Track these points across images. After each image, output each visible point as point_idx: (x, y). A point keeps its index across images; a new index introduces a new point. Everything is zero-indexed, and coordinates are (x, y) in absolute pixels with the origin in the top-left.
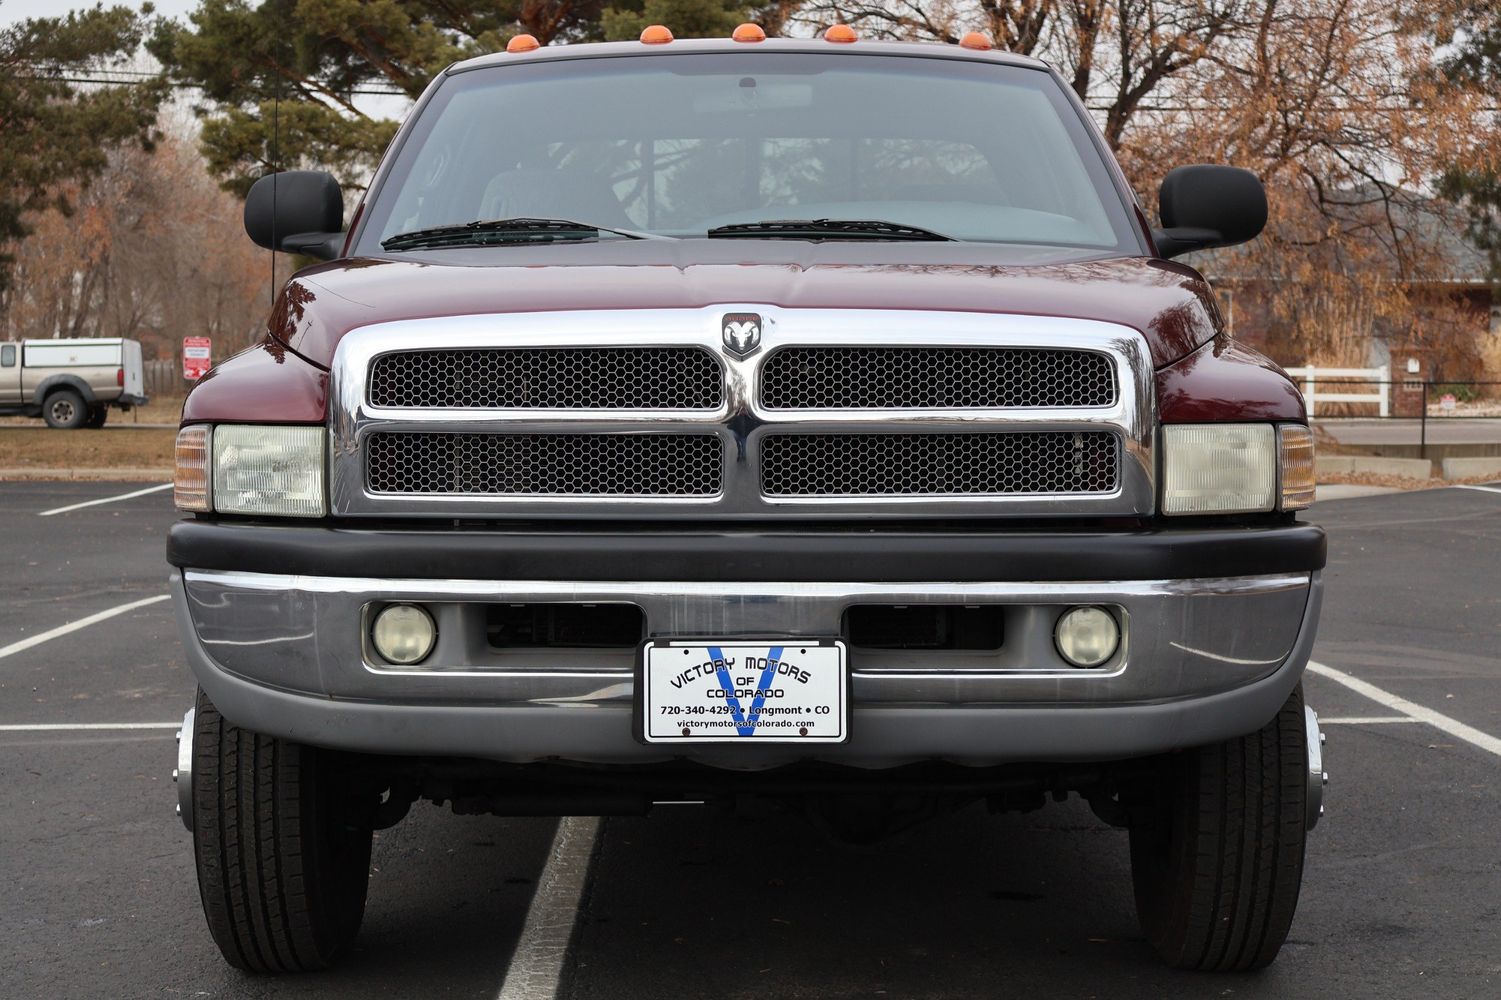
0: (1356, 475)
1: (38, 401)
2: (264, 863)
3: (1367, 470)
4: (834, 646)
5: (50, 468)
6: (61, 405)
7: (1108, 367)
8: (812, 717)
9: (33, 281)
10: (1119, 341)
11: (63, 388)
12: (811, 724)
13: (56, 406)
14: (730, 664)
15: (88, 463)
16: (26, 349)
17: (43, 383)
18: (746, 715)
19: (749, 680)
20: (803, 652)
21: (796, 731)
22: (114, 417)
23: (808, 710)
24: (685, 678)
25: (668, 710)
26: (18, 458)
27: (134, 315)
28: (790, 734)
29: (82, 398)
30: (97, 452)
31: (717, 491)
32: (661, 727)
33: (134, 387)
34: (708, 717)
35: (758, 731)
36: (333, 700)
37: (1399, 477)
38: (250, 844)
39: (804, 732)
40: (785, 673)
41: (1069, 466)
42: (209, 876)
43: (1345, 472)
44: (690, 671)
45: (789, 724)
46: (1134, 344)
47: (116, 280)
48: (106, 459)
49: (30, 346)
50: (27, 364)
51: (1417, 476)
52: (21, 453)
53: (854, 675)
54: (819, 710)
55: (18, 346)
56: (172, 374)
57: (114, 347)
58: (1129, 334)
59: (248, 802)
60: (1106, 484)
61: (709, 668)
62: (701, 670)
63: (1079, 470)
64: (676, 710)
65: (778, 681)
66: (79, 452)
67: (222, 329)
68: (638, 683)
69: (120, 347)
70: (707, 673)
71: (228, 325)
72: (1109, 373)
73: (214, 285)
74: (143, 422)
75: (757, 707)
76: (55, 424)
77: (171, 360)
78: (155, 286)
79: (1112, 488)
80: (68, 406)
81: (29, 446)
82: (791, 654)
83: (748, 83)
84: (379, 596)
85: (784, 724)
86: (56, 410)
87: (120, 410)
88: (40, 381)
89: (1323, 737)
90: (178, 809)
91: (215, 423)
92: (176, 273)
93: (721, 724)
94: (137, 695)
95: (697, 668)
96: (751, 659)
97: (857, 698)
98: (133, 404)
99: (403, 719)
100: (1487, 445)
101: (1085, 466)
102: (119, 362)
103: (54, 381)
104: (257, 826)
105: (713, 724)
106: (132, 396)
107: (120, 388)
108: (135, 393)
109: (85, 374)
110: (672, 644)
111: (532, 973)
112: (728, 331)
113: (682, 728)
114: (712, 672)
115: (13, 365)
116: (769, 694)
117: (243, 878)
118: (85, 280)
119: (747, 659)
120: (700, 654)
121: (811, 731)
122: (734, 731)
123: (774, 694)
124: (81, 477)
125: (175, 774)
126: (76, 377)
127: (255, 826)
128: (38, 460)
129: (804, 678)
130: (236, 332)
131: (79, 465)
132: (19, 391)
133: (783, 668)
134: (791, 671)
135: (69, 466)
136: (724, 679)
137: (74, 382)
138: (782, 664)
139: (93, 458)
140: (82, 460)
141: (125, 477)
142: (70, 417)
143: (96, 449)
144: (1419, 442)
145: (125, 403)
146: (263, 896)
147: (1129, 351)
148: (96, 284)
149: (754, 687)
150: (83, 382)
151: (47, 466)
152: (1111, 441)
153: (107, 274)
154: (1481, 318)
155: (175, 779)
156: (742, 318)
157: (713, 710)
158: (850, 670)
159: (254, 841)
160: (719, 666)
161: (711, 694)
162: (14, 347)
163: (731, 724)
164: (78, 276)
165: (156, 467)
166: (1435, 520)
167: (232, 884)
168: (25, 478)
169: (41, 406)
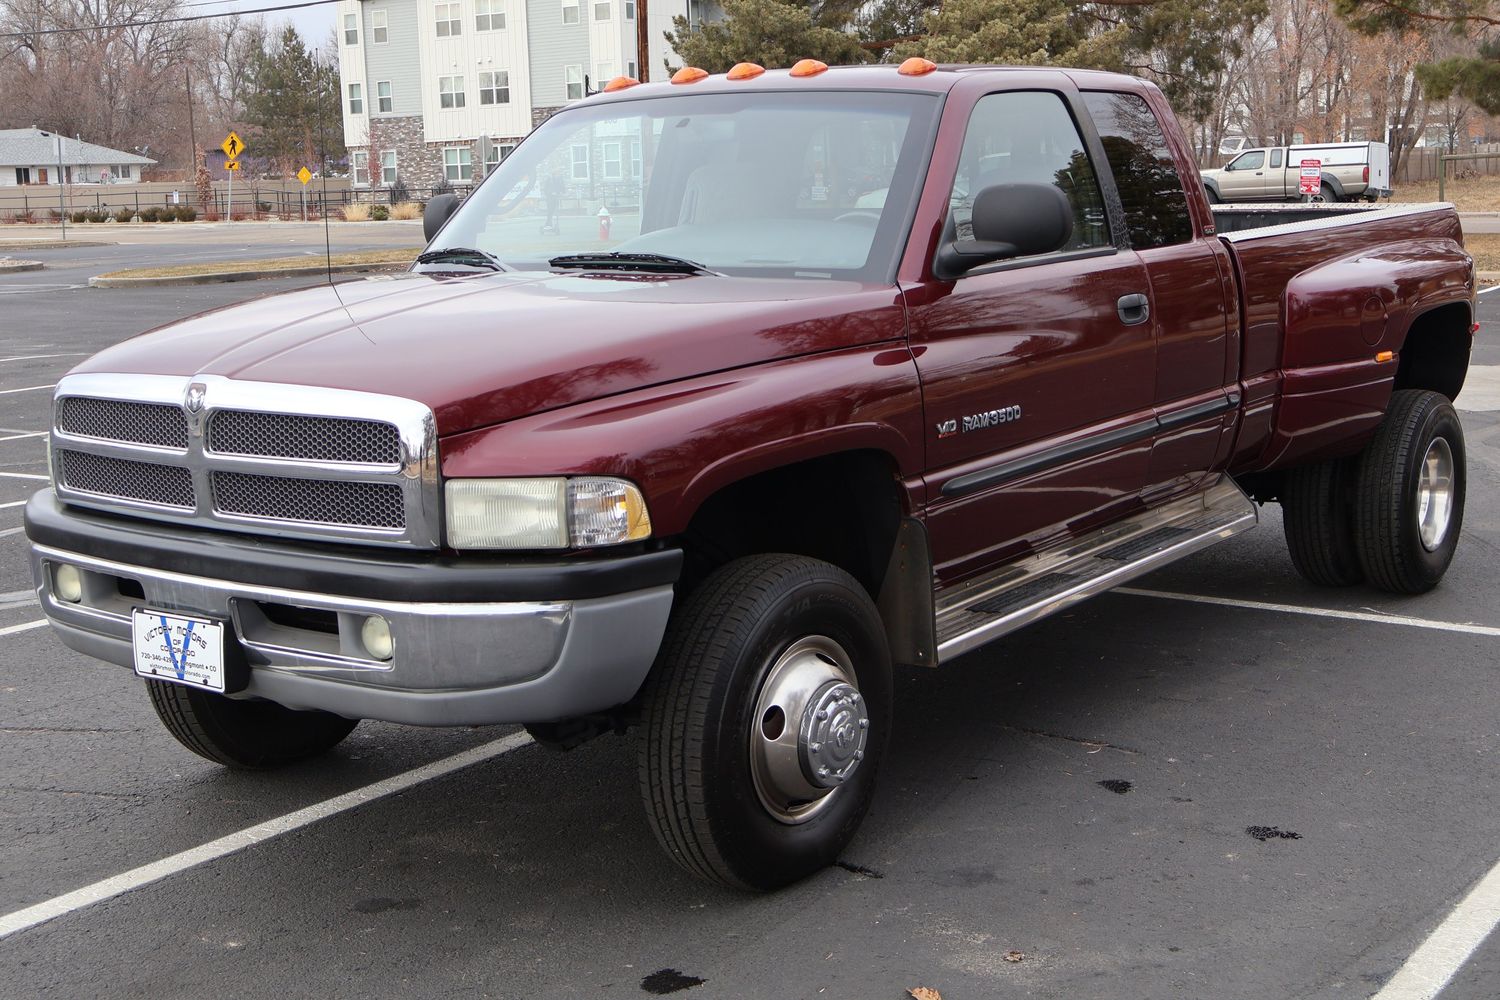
4: (217, 625)
8: (208, 673)
12: (209, 678)
14: (170, 630)
16: (1291, 152)
18: (179, 665)
19: (179, 643)
20: (204, 627)
21: (202, 681)
23: (207, 668)
24: (151, 636)
25: (145, 655)
28: (199, 683)
29: (1334, 192)
32: (143, 665)
33: (1377, 182)
34: (163, 663)
35: (185, 677)
39: (205, 682)
40: (195, 641)
44: (153, 631)
45: (199, 676)
50: (1290, 165)
54: (212, 669)
55: (1285, 150)
57: (1363, 149)
61: (161, 630)
64: (149, 656)
65: (192, 646)
69: (1366, 149)
75: (184, 659)
80: (1321, 198)
82: (198, 629)
85: (196, 675)
93: (169, 669)
95: (156, 629)
98: (1378, 196)
102: (1365, 162)
105: (166, 668)
106: (1376, 189)
107: (1365, 184)
108: (1379, 187)
109: (1338, 172)
110: (145, 611)
113: (152, 668)
114: (162, 634)
115: (1279, 166)
119: (178, 627)
120: (157, 621)
121: (208, 682)
122: (175, 675)
123: (191, 654)
126: (1328, 174)
129: (204, 645)
132: (1283, 187)
133: (194, 637)
134: (198, 639)
136: (168, 640)
137: (1326, 179)
138: (194, 634)
145: (1369, 195)
149: (182, 647)
150: (1337, 179)
157: (165, 659)
158: (225, 639)
160: (165, 629)
161: (163, 648)
164: (1409, 78)
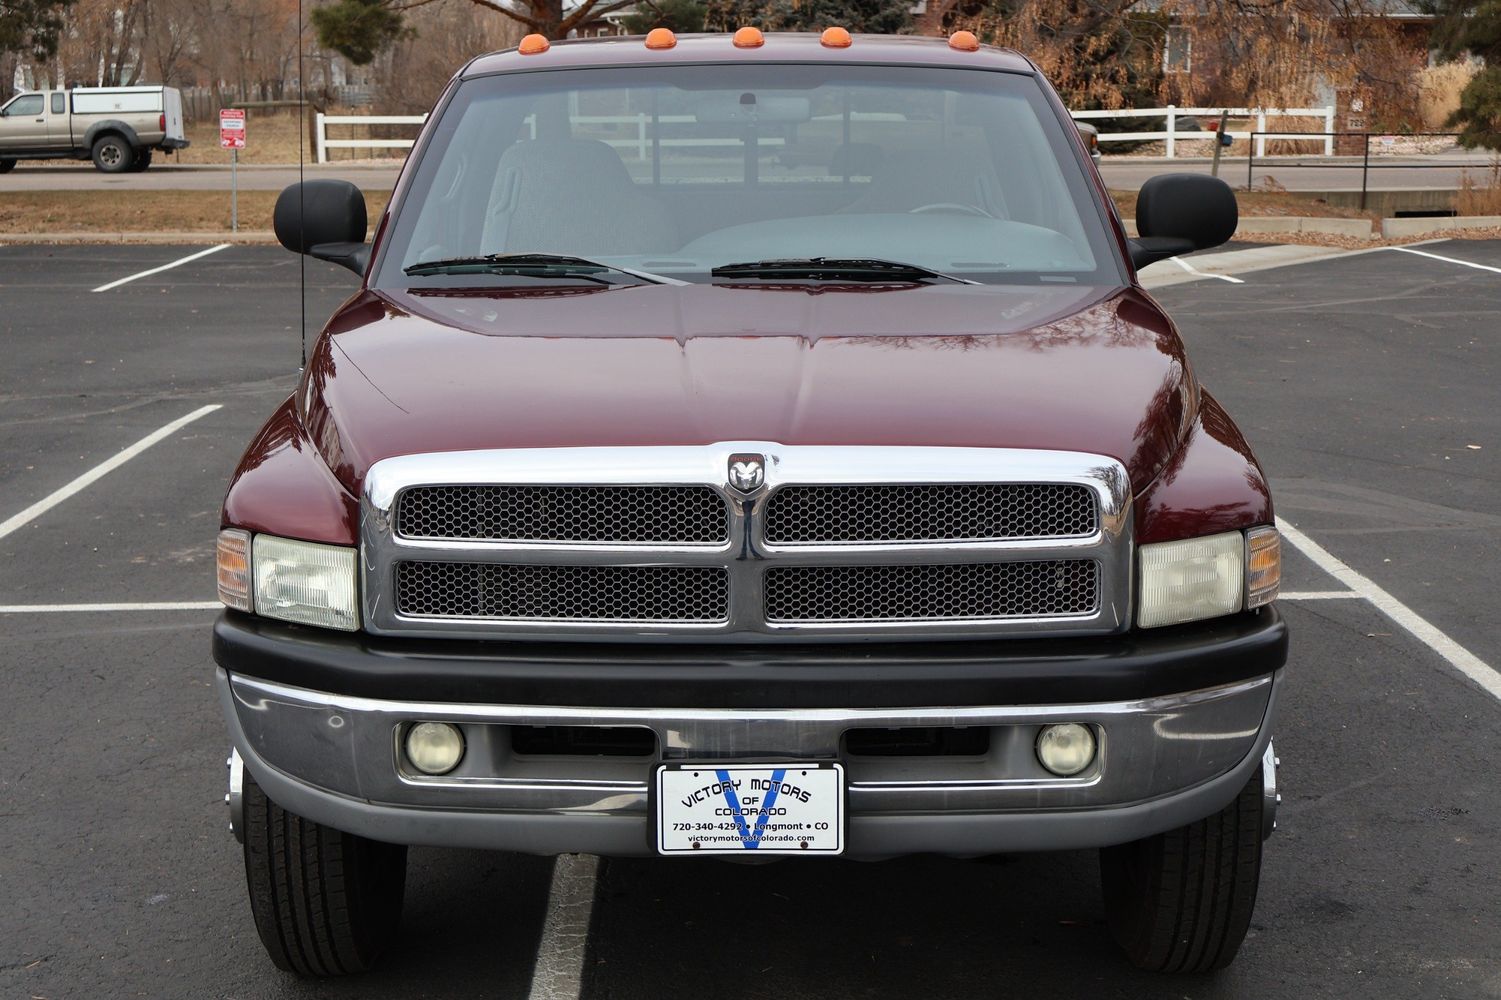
0: (1302, 235)
1: (87, 145)
2: (311, 900)
3: (1313, 230)
4: (833, 768)
5: (100, 232)
6: (108, 149)
7: (1090, 498)
8: (812, 832)
9: (78, 20)
10: (1098, 469)
11: (109, 133)
12: (812, 838)
13: (104, 150)
14: (737, 786)
15: (135, 226)
16: (74, 96)
17: (91, 128)
18: (751, 830)
19: (754, 800)
20: (804, 774)
21: (797, 844)
22: (158, 158)
23: (809, 826)
24: (695, 798)
25: (680, 827)
26: (71, 222)
27: (173, 48)
28: (792, 847)
29: (127, 142)
30: (143, 215)
31: (723, 617)
32: (673, 841)
33: (175, 131)
34: (716, 832)
35: (762, 844)
36: (370, 803)
37: (1342, 236)
38: (298, 883)
39: (804, 846)
40: (787, 793)
41: (1052, 581)
42: (261, 909)
43: (1292, 231)
44: (699, 792)
45: (791, 839)
46: (1114, 470)
47: (155, 16)
48: (153, 222)
49: (79, 94)
50: (75, 111)
51: (1358, 235)
52: (74, 216)
53: (851, 789)
54: (819, 826)
55: (67, 94)
56: (210, 102)
57: (156, 94)
58: (1108, 462)
59: (295, 848)
60: (1085, 604)
61: (717, 789)
62: (710, 790)
63: (1061, 584)
64: (688, 827)
65: (781, 801)
66: (127, 215)
67: (254, 57)
68: (652, 794)
69: (160, 94)
70: (715, 793)
71: (260, 53)
72: (1091, 503)
73: (246, 18)
74: (185, 163)
75: (762, 821)
76: (104, 167)
77: (209, 87)
78: (191, 21)
79: (1091, 609)
80: (115, 150)
81: (82, 208)
82: (793, 776)
83: (748, 100)
84: (411, 717)
85: (786, 838)
86: (104, 154)
87: (163, 153)
88: (88, 126)
89: (1278, 761)
90: (231, 827)
91: (254, 531)
92: (210, 9)
93: (728, 839)
94: (189, 559)
95: (706, 789)
96: (756, 781)
97: (854, 807)
98: (175, 148)
99: (436, 823)
100: (1423, 192)
101: (1067, 581)
102: (161, 109)
103: (102, 126)
104: (304, 868)
105: (721, 838)
106: (173, 140)
107: (162, 133)
108: (177, 138)
109: (130, 120)
110: (683, 767)
111: (557, 973)
112: (733, 472)
113: (693, 842)
114: (720, 792)
115: (63, 112)
116: (773, 812)
117: (293, 910)
118: (126, 17)
119: (753, 780)
120: (708, 777)
121: (811, 844)
122: (740, 844)
123: (777, 812)
124: (130, 241)
125: (227, 798)
126: (121, 122)
127: (302, 868)
128: (91, 223)
129: (805, 797)
130: (268, 61)
131: (127, 228)
132: (69, 136)
133: (786, 789)
134: (793, 791)
135: (118, 230)
136: (732, 800)
137: (120, 128)
138: (785, 785)
139: (141, 221)
140: (129, 224)
141: (170, 240)
142: (117, 161)
143: (142, 212)
144: (1361, 190)
145: (167, 146)
146: (311, 925)
147: (1108, 476)
148: (137, 19)
149: (759, 806)
150: (128, 128)
151: (98, 230)
152: (1092, 566)
153: (146, 11)
154: (1421, 53)
155: (228, 803)
156: (746, 459)
157: (721, 827)
158: (847, 784)
159: (301, 881)
160: (726, 786)
161: (719, 812)
162: (63, 95)
163: (737, 839)
164: (119, 13)
165: (199, 230)
166: (1375, 299)
167: (283, 916)
168: (78, 241)
169: (91, 150)
